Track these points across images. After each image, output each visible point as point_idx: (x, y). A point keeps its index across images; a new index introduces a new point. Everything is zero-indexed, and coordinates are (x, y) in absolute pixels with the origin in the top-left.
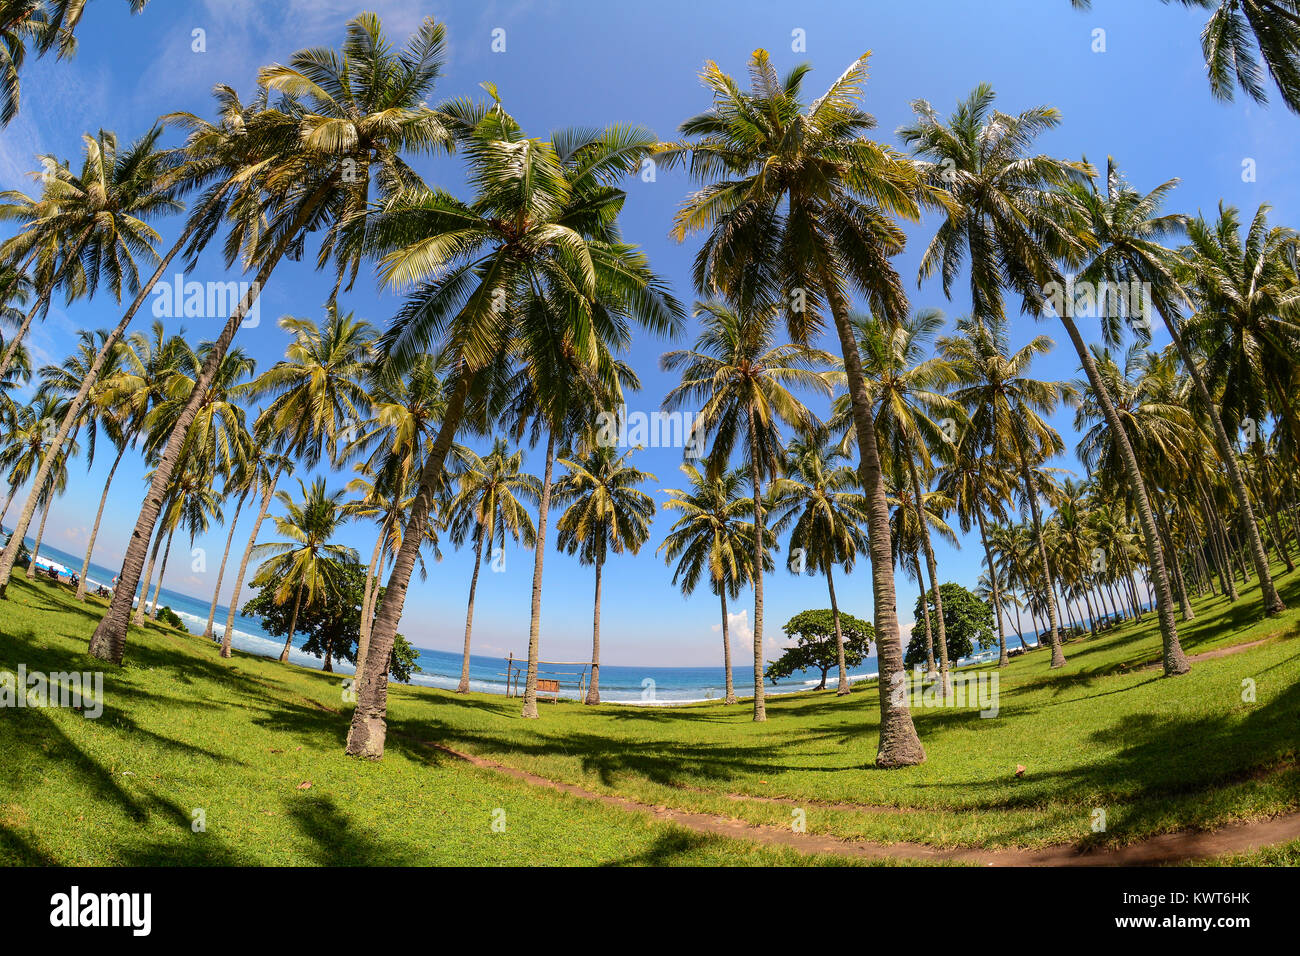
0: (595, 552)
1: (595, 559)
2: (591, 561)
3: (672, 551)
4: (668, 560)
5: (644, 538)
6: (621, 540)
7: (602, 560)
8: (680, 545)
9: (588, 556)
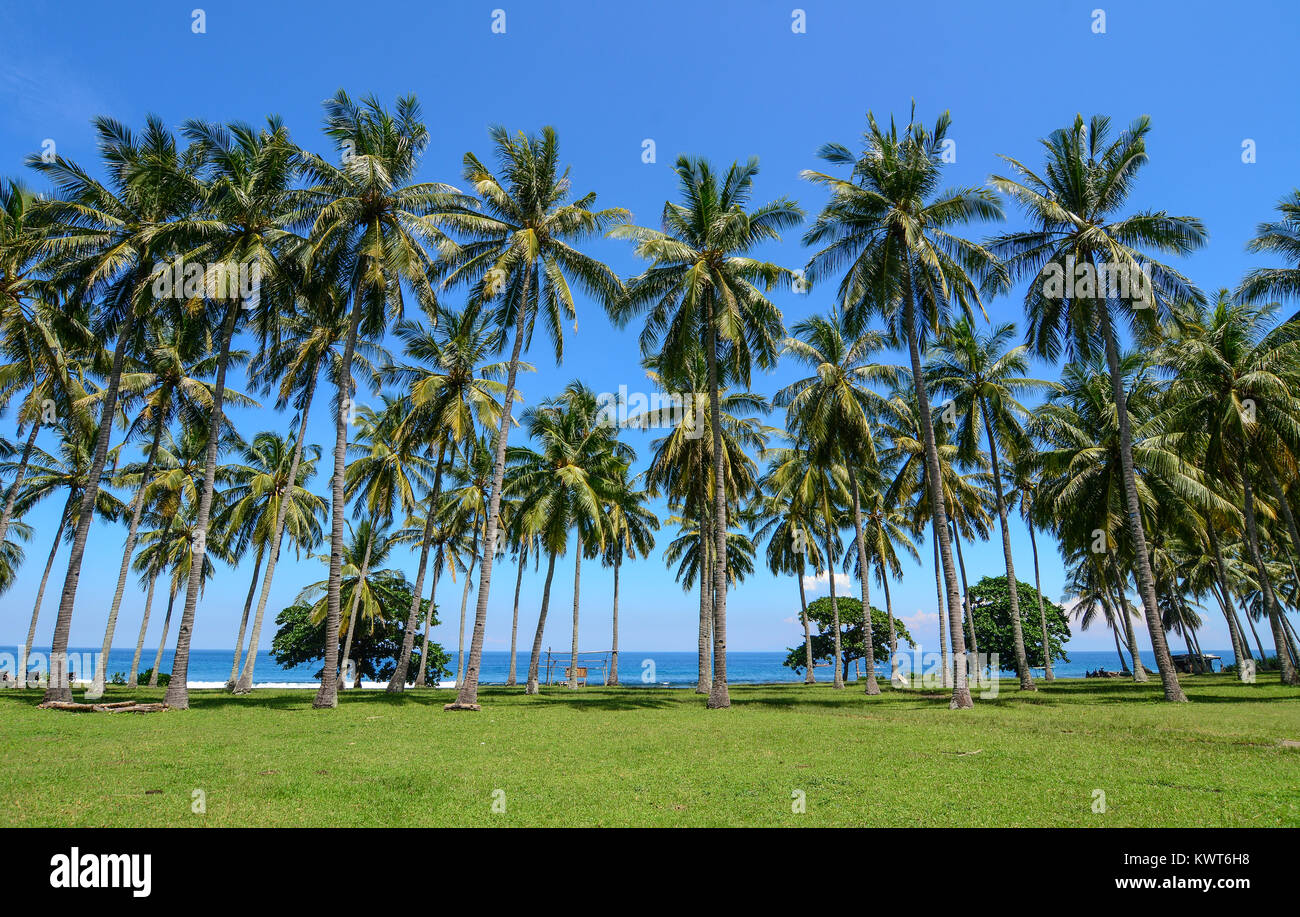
0: (614, 556)
1: (614, 562)
2: (611, 564)
3: (672, 558)
4: (668, 565)
5: (652, 545)
6: (635, 547)
7: (619, 563)
8: (678, 552)
9: (608, 559)
